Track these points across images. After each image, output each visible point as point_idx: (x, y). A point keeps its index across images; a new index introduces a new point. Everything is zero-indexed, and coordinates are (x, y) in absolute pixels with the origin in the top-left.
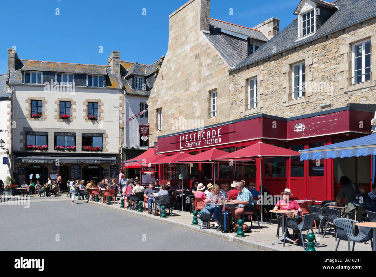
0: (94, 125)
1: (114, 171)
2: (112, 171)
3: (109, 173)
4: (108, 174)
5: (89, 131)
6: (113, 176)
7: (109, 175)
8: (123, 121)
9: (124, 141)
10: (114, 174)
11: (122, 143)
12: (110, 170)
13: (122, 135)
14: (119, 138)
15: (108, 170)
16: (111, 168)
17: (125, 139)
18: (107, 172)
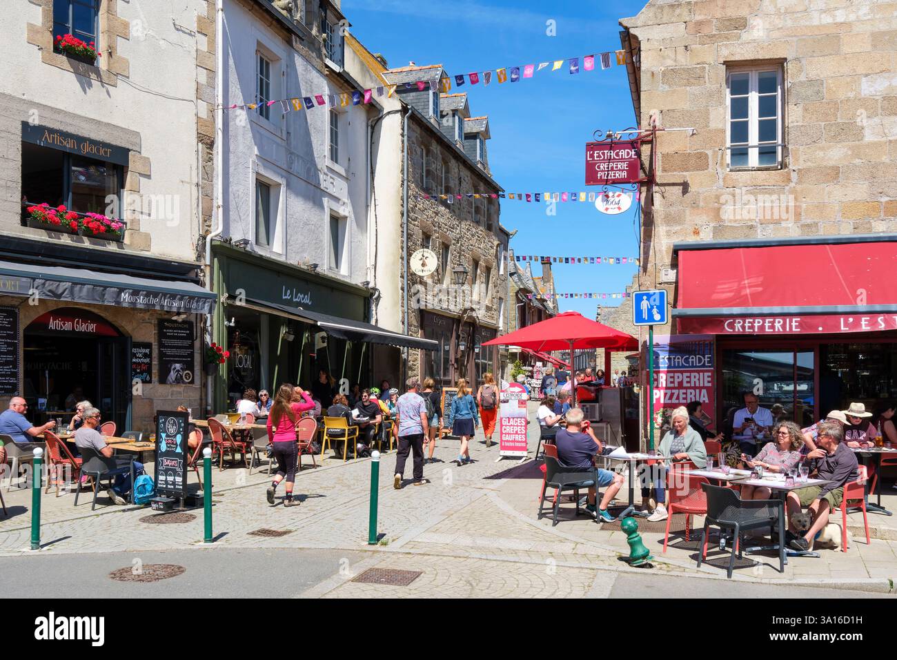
0: (85, 92)
1: (174, 352)
2: (169, 351)
3: (155, 362)
4: (150, 365)
5: (60, 117)
6: (173, 375)
7: (155, 371)
8: (212, 112)
9: (215, 205)
10: (178, 366)
11: (207, 217)
12: (161, 345)
13: (208, 175)
14: (194, 189)
15: (148, 346)
16: (161, 335)
17: (219, 200)
18: (145, 356)
